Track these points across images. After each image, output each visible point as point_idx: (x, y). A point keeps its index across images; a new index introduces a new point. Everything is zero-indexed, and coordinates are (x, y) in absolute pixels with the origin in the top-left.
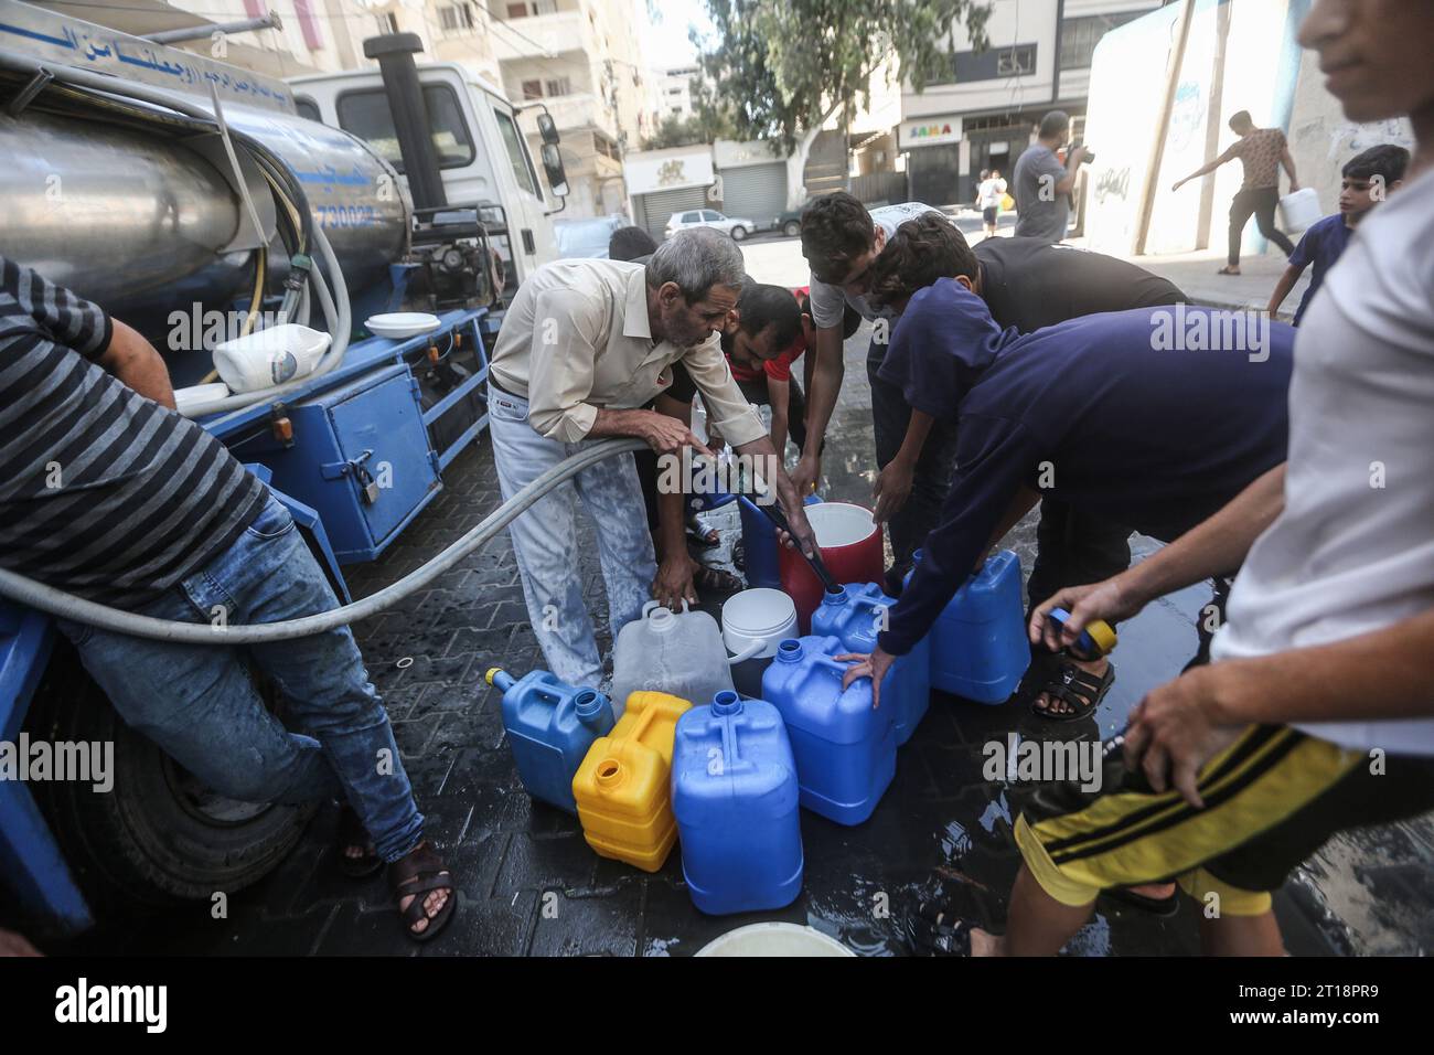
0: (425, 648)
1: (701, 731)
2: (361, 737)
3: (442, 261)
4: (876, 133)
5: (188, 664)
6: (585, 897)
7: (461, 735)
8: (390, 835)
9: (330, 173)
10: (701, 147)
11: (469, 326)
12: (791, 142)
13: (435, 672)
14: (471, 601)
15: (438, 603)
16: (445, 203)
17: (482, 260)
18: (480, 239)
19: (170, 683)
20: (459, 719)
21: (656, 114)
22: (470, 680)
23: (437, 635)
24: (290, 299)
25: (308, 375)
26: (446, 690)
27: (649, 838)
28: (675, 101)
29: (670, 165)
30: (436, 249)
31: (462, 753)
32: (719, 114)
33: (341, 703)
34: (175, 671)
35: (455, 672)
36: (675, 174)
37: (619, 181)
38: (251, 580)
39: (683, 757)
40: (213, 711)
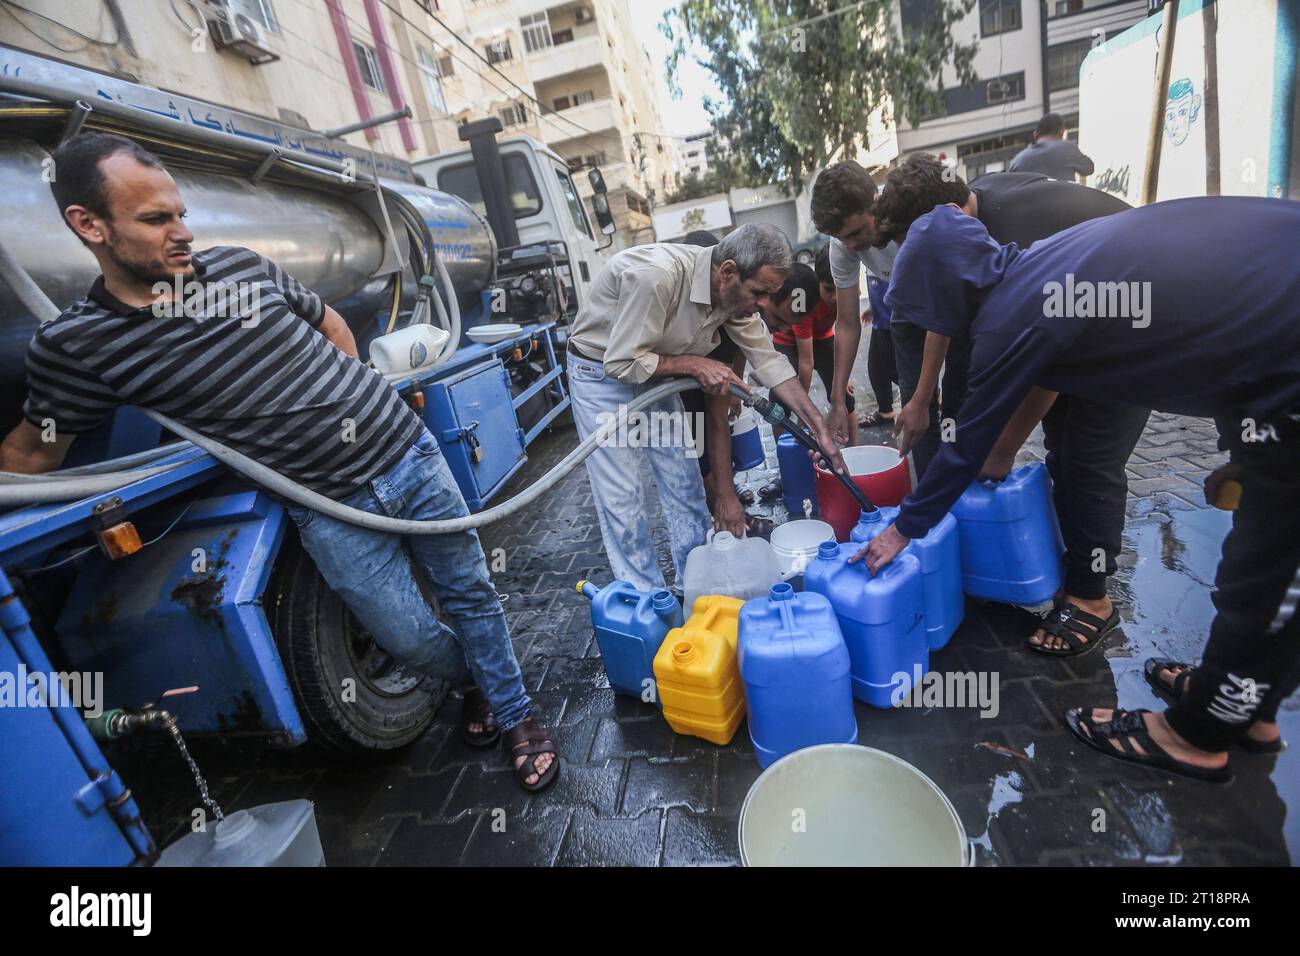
0: (517, 587)
1: (762, 612)
2: (486, 622)
3: (519, 288)
4: (876, 167)
5: (373, 545)
6: (665, 764)
7: (552, 648)
8: (507, 707)
9: (441, 221)
10: (719, 196)
11: (542, 336)
12: (799, 183)
13: (527, 604)
14: (551, 553)
15: (525, 555)
16: (519, 243)
17: (551, 284)
18: (550, 270)
19: (361, 557)
20: (549, 637)
21: (678, 174)
22: (556, 609)
23: (526, 578)
24: (420, 308)
25: (433, 363)
26: (537, 617)
27: (719, 710)
28: (693, 162)
29: (693, 213)
30: (513, 280)
31: (554, 661)
32: (733, 167)
33: (472, 590)
34: (365, 549)
35: (543, 604)
36: (697, 220)
37: (649, 231)
38: (414, 485)
39: (747, 634)
40: (386, 583)
